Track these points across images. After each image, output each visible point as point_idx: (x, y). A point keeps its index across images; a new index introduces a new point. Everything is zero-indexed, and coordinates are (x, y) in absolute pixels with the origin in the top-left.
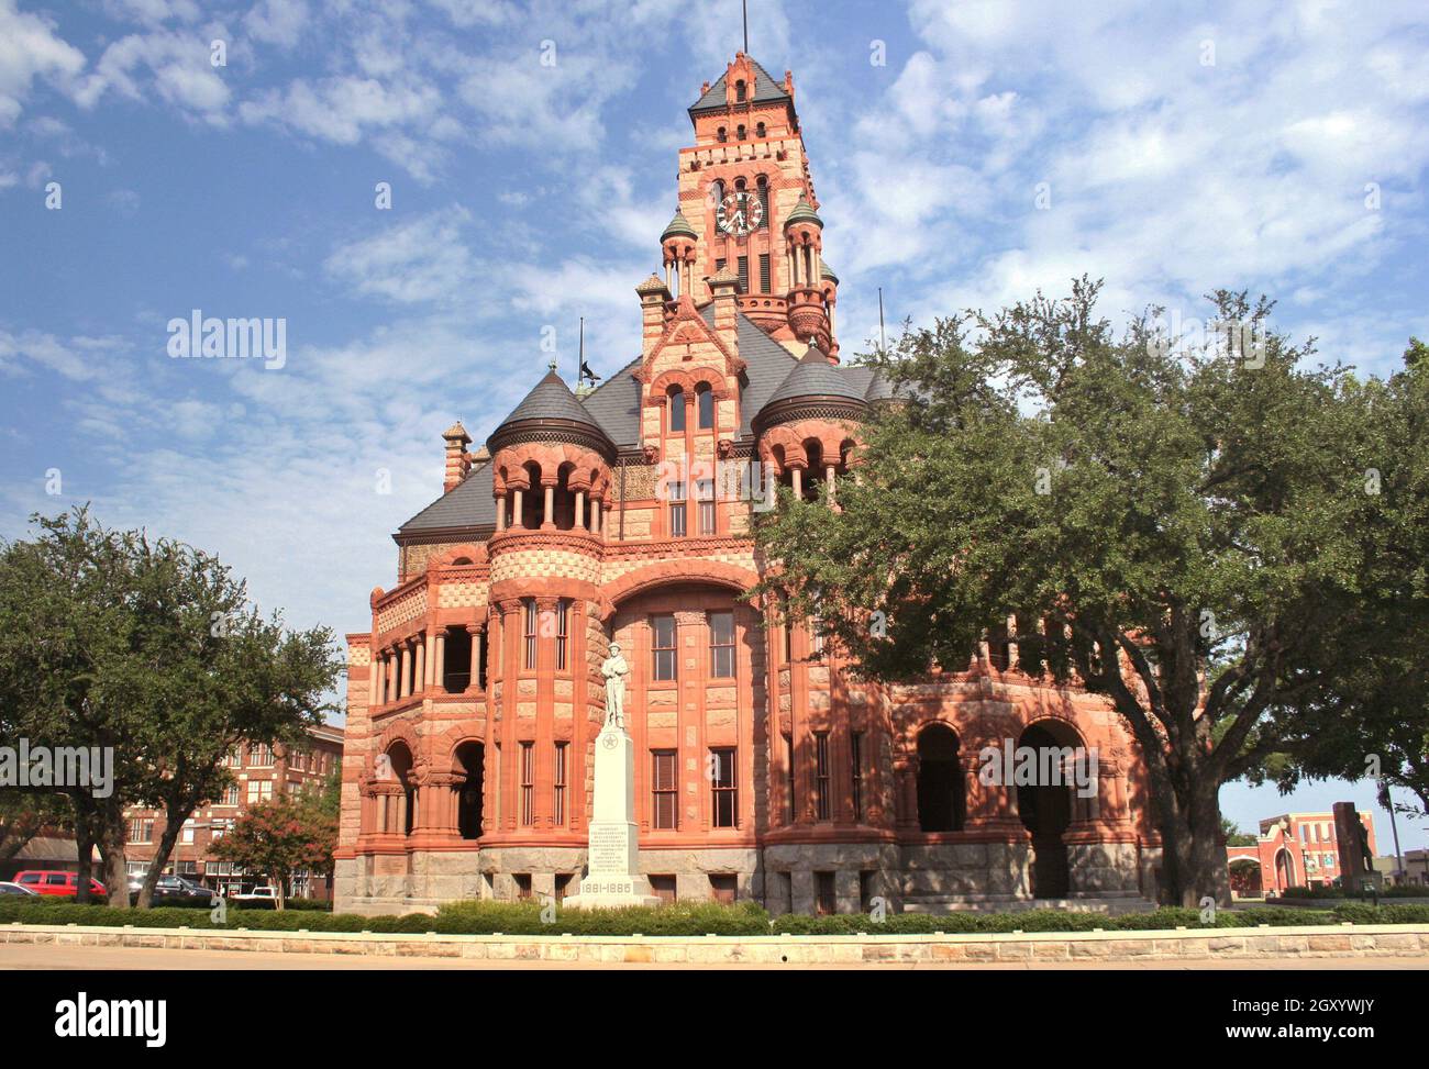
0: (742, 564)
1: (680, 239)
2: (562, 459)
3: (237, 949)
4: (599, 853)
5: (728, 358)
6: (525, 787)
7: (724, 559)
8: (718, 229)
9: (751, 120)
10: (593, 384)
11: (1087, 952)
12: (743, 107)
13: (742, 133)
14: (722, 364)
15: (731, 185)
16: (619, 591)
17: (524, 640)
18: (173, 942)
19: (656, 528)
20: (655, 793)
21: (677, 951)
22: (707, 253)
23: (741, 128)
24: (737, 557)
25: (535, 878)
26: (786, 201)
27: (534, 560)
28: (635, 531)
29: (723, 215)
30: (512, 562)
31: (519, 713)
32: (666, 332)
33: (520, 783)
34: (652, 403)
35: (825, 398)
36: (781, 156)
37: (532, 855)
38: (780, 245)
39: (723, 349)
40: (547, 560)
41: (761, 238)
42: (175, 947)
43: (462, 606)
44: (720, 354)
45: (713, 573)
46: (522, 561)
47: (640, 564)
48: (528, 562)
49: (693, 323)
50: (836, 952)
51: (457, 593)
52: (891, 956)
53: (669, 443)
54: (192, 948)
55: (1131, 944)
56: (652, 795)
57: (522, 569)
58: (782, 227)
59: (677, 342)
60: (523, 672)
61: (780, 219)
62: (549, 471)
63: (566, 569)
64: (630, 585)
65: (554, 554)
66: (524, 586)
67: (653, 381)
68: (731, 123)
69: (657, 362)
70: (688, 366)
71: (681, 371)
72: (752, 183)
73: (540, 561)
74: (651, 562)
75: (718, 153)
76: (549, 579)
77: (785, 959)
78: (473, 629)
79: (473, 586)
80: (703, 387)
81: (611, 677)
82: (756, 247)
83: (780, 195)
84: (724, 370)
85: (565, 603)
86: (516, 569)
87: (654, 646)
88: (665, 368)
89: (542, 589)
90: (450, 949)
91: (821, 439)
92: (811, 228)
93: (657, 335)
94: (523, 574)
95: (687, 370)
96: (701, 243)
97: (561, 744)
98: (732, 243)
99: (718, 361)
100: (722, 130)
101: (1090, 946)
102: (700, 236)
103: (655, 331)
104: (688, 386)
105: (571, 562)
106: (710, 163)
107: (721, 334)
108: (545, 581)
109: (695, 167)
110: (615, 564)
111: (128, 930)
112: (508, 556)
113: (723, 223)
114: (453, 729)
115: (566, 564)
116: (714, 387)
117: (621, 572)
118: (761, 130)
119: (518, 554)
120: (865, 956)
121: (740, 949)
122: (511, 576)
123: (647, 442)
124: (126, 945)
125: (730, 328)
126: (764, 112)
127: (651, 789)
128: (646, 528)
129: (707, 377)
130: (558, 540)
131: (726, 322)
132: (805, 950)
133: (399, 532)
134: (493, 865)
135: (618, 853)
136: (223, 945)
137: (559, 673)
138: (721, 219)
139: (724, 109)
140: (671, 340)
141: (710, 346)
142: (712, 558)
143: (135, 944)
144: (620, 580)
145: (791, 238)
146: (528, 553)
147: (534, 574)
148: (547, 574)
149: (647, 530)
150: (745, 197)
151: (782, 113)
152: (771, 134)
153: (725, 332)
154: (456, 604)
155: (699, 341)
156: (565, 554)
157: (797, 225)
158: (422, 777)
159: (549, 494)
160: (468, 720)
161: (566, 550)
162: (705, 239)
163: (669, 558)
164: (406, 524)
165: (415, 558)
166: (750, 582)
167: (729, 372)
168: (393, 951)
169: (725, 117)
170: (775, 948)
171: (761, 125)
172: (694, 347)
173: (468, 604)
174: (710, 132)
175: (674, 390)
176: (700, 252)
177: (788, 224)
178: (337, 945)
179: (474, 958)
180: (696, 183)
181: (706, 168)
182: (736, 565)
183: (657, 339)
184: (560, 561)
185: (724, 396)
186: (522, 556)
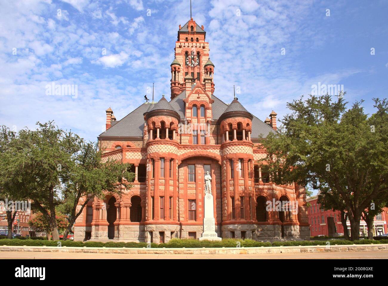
0: (217, 153)
1: (177, 65)
2: (171, 121)
3: (123, 253)
4: (207, 226)
5: (210, 99)
6: (161, 208)
7: (212, 151)
8: (186, 64)
9: (195, 37)
10: (147, 101)
11: (352, 250)
12: (193, 33)
13: (192, 40)
14: (208, 100)
15: (190, 53)
16: (182, 158)
17: (160, 169)
18: (101, 251)
19: (190, 141)
20: (189, 211)
21: (253, 251)
22: (183, 70)
23: (192, 38)
24: (215, 151)
25: (166, 233)
26: (205, 60)
27: (164, 148)
28: (185, 142)
29: (188, 61)
30: (157, 148)
31: (160, 189)
32: (193, 90)
33: (160, 207)
34: (189, 108)
35: (243, 112)
36: (204, 47)
37: (165, 227)
38: (203, 71)
39: (208, 96)
40: (167, 148)
41: (198, 68)
42: (102, 253)
43: (133, 159)
44: (207, 98)
45: (209, 155)
46: (160, 148)
47: (189, 151)
48: (162, 148)
49: (200, 89)
50: (294, 251)
51: (131, 155)
52: (307, 251)
53: (193, 119)
54: (108, 253)
55: (361, 248)
56: (188, 211)
57: (161, 150)
58: (204, 66)
59: (196, 93)
60: (160, 178)
61: (203, 64)
62: (167, 124)
63: (172, 151)
64: (186, 156)
65: (169, 146)
66: (161, 154)
67: (189, 102)
68: (190, 37)
69: (190, 97)
70: (198, 100)
71: (197, 101)
72: (195, 53)
73: (166, 148)
74: (192, 150)
75: (187, 44)
76: (168, 153)
77: (281, 252)
78: (136, 165)
79: (136, 153)
80: (203, 106)
81: (208, 180)
82: (196, 71)
83: (203, 58)
84: (208, 102)
85: (172, 160)
86: (159, 150)
87: (189, 172)
88: (192, 100)
89: (166, 156)
90: (190, 252)
91: (242, 122)
92: (212, 67)
93: (190, 91)
94: (161, 151)
95: (198, 101)
96: (181, 67)
97: (170, 197)
98: (190, 69)
99: (207, 100)
100: (187, 38)
101: (352, 248)
102: (182, 65)
103: (189, 90)
104: (199, 105)
105: (173, 149)
106: (184, 47)
107: (207, 92)
108: (167, 153)
109: (180, 47)
110: (182, 150)
111: (85, 248)
112: (156, 146)
113: (188, 63)
114: (130, 192)
115: (172, 149)
116: (206, 106)
117: (184, 152)
118: (197, 40)
119: (159, 146)
120: (301, 251)
121: (270, 250)
122: (157, 151)
123: (188, 119)
124: (84, 252)
125: (210, 91)
126: (198, 35)
127: (188, 210)
128: (187, 141)
129: (204, 103)
130: (171, 143)
131: (209, 89)
132: (286, 250)
133: (99, 137)
134: (153, 229)
135: (212, 226)
136: (118, 252)
137: (170, 178)
138: (188, 62)
139: (188, 33)
140: (194, 92)
141: (205, 95)
142: (209, 151)
143: (88, 252)
144: (183, 155)
145: (207, 69)
146: (162, 146)
147: (164, 151)
148: (167, 151)
149: (188, 142)
150: (194, 57)
151: (203, 36)
152: (200, 41)
153: (209, 92)
154: (131, 158)
155: (201, 93)
156: (172, 147)
157: (208, 66)
158: (122, 205)
159: (167, 130)
160: (135, 190)
161: (172, 145)
162: (183, 66)
163: (197, 150)
164: (101, 134)
165: (104, 144)
166: (219, 158)
167: (210, 103)
168: (173, 253)
169: (188, 35)
170: (279, 250)
171: (197, 39)
172: (200, 95)
173: (135, 158)
174: (184, 38)
175: (195, 105)
176: (181, 70)
177: (205, 66)
178: (155, 252)
179: (197, 254)
180: (181, 51)
181: (183, 48)
182: (215, 153)
183: (190, 92)
184: (171, 148)
185: (208, 109)
186: (161, 146)
